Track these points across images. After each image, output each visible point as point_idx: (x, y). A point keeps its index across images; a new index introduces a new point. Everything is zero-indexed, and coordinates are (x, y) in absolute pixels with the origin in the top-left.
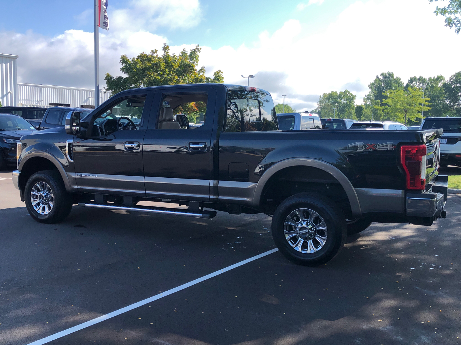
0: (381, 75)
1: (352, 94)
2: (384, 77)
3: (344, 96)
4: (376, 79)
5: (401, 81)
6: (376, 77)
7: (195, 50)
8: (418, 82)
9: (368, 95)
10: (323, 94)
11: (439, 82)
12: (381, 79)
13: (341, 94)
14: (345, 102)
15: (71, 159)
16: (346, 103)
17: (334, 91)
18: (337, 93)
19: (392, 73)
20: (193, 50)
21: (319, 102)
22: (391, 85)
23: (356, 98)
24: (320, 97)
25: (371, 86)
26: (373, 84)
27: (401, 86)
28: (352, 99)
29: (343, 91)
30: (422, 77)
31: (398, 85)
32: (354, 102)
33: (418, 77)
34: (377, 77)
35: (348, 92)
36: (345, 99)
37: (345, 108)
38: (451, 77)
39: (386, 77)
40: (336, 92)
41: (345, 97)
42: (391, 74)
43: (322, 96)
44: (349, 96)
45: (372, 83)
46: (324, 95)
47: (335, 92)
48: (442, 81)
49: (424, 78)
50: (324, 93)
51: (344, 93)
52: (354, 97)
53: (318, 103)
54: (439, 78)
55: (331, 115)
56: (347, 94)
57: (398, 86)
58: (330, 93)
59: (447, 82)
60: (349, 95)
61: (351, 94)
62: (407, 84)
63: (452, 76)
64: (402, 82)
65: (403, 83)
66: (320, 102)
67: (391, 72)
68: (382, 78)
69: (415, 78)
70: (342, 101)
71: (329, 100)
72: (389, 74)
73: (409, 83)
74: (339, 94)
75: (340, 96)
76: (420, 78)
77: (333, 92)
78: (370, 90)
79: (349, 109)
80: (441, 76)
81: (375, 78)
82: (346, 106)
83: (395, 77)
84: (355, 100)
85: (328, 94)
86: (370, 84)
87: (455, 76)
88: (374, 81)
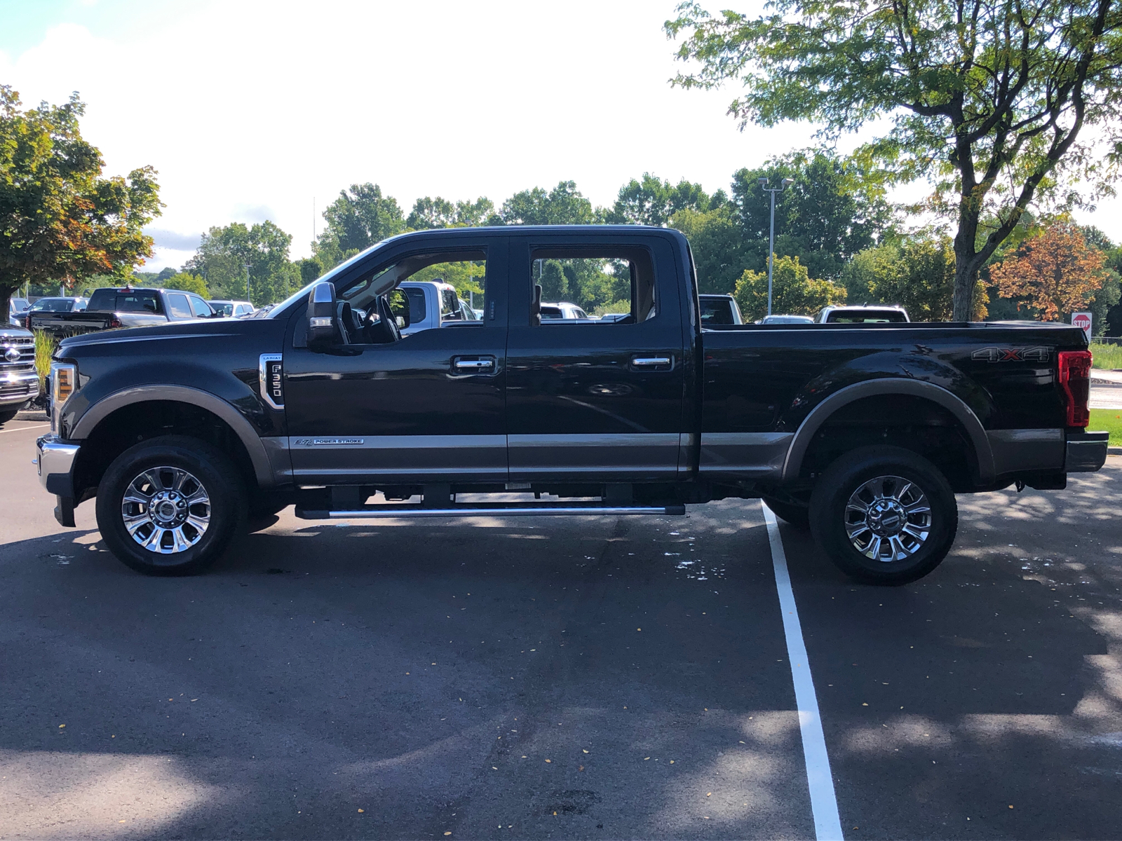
0: (351, 190)
1: (283, 230)
2: (358, 195)
3: (262, 237)
4: (339, 199)
5: (397, 206)
6: (341, 193)
7: (68, 106)
8: (435, 212)
9: (322, 236)
10: (211, 230)
11: (483, 214)
12: (351, 198)
13: (256, 230)
14: (267, 250)
15: (277, 403)
16: (271, 253)
17: (238, 223)
18: (246, 229)
19: (377, 187)
20: (63, 108)
21: (202, 247)
22: (376, 214)
23: (292, 240)
24: (204, 235)
25: (330, 214)
26: (332, 210)
27: (398, 217)
28: (283, 244)
29: (261, 224)
30: (443, 200)
31: (391, 215)
32: (288, 250)
33: (433, 200)
34: (344, 194)
35: (273, 226)
36: (265, 243)
37: (267, 263)
38: (505, 201)
39: (364, 196)
40: (243, 225)
41: (266, 239)
42: (375, 188)
43: (208, 234)
44: (275, 237)
45: (330, 207)
46: (214, 231)
47: (240, 225)
48: (488, 211)
49: (445, 201)
50: (214, 227)
51: (262, 227)
52: (286, 240)
53: (199, 250)
54: (483, 204)
55: (233, 280)
56: (271, 232)
57: (392, 218)
58: (229, 226)
59: (497, 214)
60: (275, 234)
61: (280, 230)
62: (412, 214)
63: (507, 201)
64: (399, 208)
65: (402, 212)
66: (204, 247)
67: (374, 185)
68: (354, 197)
69: (428, 200)
70: (259, 248)
71: (226, 243)
72: (371, 189)
73: (416, 213)
74: (250, 229)
75: (253, 236)
76: (439, 202)
77: (235, 224)
78: (326, 224)
79: (277, 267)
80: (486, 200)
81: (338, 196)
82: (271, 260)
83: (384, 197)
84: (289, 246)
85: (222, 228)
86: (326, 210)
87: (513, 201)
88: (335, 203)
